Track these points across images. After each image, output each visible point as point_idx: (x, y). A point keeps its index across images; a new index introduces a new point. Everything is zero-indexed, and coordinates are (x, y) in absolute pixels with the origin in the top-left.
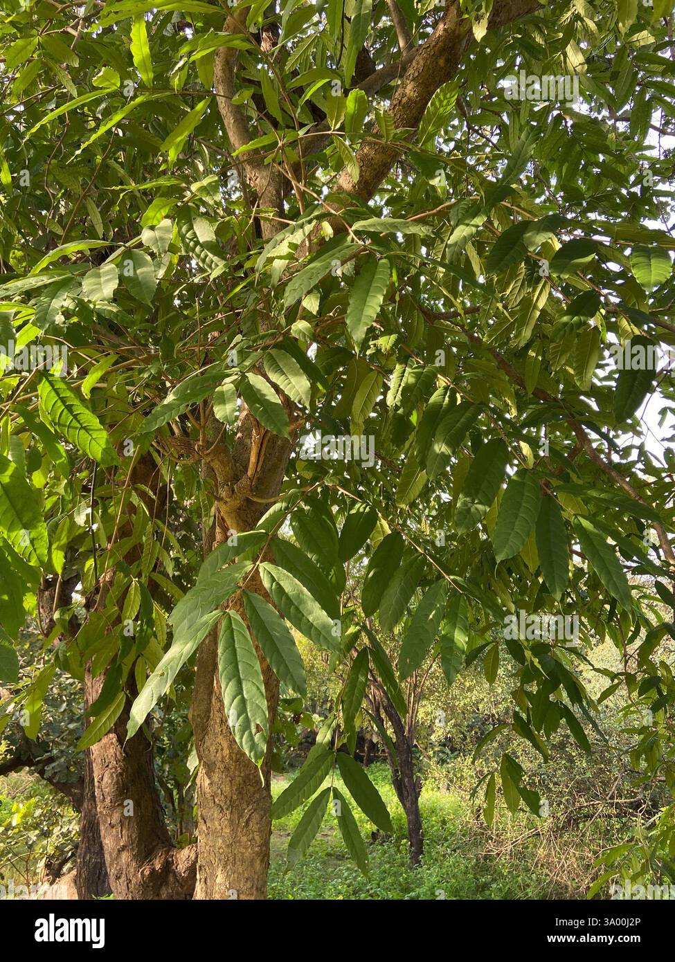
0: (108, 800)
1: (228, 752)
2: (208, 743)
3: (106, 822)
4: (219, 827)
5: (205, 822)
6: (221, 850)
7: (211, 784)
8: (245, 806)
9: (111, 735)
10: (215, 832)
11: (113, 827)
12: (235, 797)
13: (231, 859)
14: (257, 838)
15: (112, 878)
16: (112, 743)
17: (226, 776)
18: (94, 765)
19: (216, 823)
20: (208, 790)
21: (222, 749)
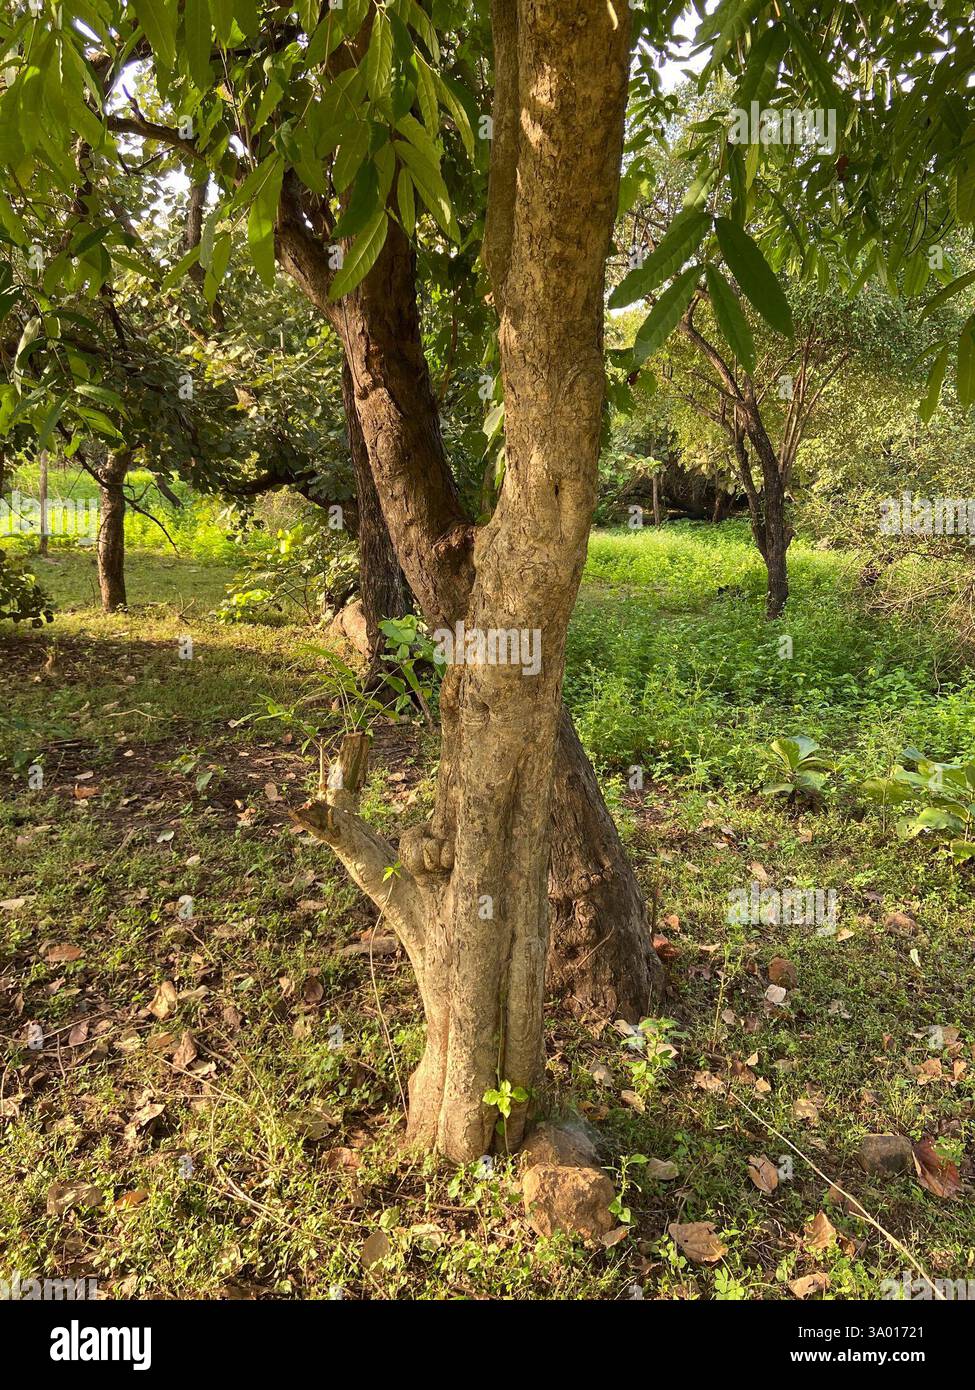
0: (386, 468)
1: (542, 285)
2: (512, 278)
3: (386, 494)
4: (532, 393)
5: (513, 390)
6: (536, 423)
7: (519, 336)
8: (568, 366)
9: (381, 390)
10: (527, 400)
11: (396, 499)
12: (553, 352)
13: (550, 434)
14: (585, 409)
15: (401, 556)
16: (383, 400)
17: (541, 322)
18: (364, 429)
19: (529, 389)
20: (515, 345)
21: (533, 282)
